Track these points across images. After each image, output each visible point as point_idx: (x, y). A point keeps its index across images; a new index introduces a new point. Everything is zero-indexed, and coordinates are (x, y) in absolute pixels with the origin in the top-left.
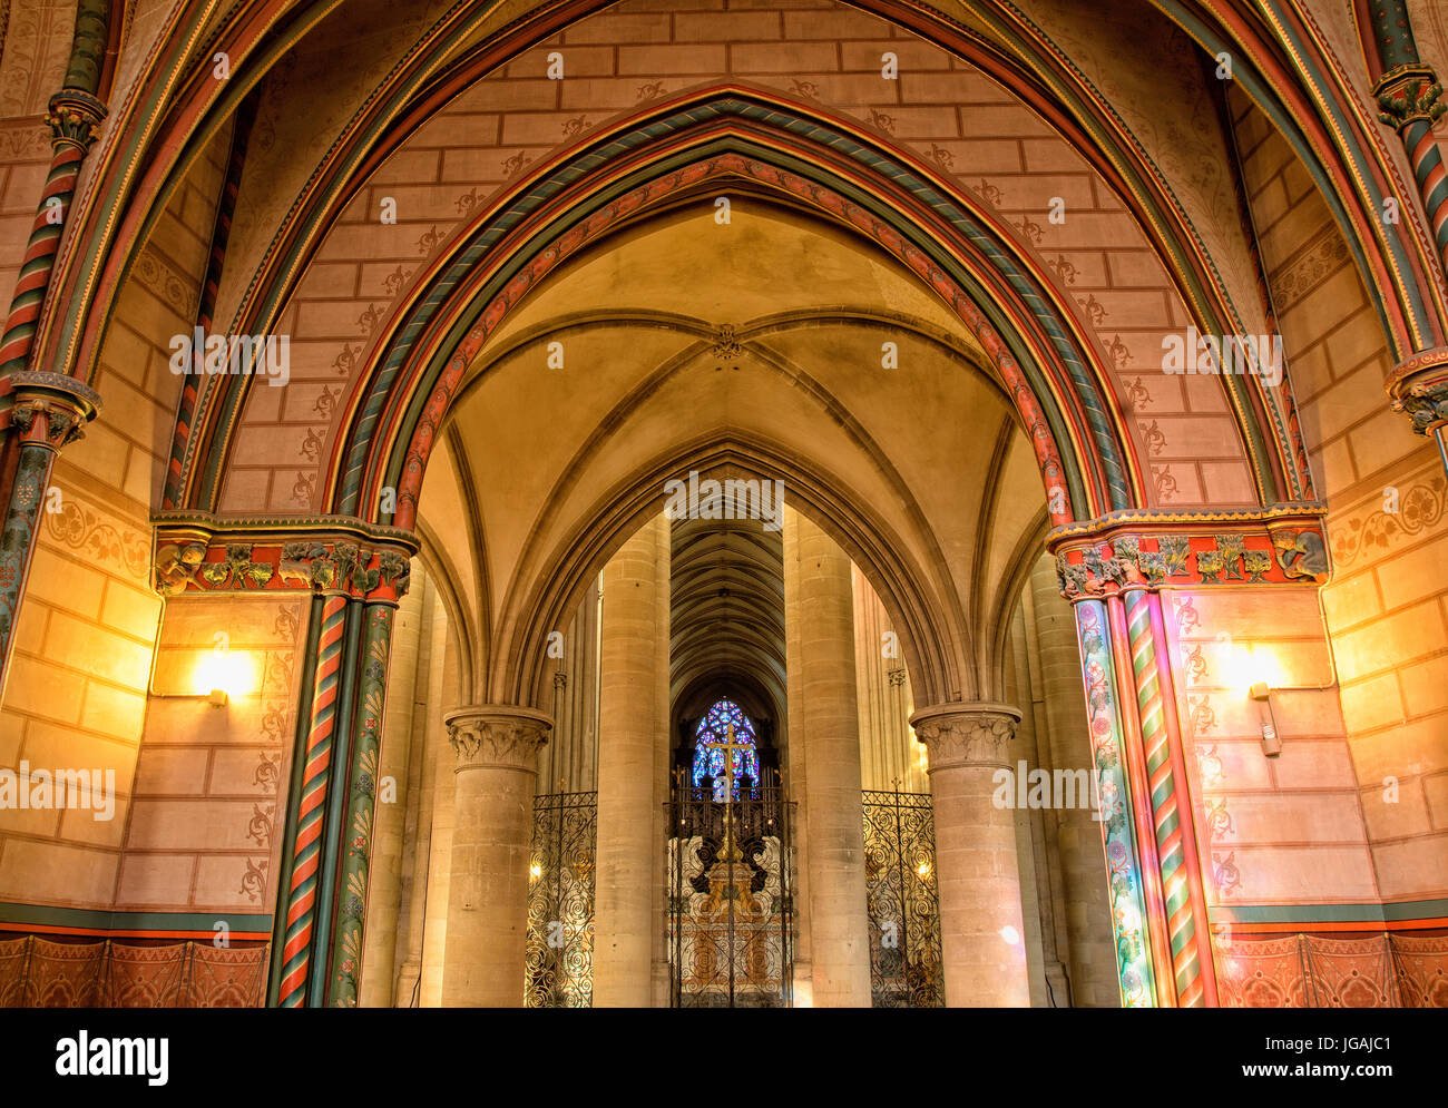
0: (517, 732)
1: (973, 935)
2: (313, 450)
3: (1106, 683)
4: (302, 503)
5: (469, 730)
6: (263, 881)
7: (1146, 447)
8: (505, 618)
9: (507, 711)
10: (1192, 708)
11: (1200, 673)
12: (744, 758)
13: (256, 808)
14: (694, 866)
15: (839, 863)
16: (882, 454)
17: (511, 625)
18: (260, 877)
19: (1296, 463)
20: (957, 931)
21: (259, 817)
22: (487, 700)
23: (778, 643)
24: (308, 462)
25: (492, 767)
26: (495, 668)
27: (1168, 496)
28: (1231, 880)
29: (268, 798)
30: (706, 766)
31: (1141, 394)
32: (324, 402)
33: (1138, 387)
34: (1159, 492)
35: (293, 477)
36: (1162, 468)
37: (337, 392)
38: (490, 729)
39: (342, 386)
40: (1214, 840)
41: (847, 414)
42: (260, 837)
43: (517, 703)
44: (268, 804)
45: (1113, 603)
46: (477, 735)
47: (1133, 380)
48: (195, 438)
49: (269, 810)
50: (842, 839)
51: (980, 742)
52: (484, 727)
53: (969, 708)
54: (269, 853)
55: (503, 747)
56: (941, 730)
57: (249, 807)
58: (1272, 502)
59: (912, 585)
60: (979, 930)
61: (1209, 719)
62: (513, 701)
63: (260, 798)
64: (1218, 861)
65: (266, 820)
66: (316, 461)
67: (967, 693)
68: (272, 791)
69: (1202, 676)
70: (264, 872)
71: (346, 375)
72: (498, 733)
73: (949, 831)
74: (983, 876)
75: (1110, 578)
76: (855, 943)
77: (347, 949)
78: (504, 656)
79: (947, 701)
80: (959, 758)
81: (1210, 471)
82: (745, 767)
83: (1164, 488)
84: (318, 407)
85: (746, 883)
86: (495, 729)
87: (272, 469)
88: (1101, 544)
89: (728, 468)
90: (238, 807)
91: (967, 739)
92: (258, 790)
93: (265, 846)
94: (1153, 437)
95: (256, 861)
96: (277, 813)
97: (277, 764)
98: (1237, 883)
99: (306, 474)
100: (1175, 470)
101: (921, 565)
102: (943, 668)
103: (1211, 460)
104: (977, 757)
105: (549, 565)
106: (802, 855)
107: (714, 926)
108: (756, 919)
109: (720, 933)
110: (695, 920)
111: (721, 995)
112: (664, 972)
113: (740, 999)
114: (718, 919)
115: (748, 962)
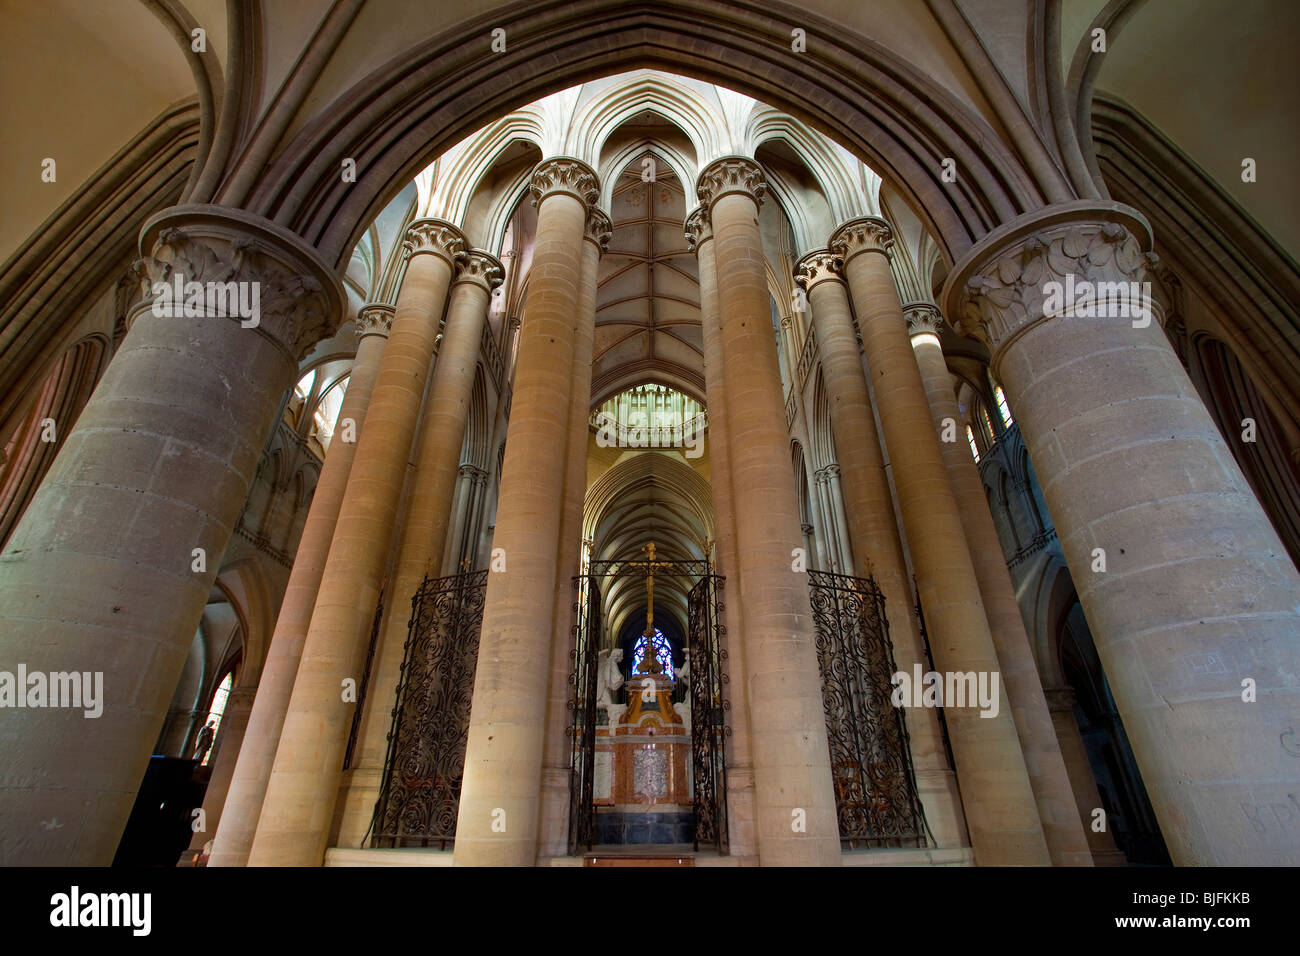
15: (783, 632)
38: (194, 245)
50: (787, 602)
72: (207, 252)
85: (665, 694)
86: (201, 245)
107: (631, 739)
108: (677, 731)
109: (639, 746)
110: (613, 733)
111: (639, 815)
112: (563, 781)
113: (660, 821)
114: (637, 731)
115: (668, 778)
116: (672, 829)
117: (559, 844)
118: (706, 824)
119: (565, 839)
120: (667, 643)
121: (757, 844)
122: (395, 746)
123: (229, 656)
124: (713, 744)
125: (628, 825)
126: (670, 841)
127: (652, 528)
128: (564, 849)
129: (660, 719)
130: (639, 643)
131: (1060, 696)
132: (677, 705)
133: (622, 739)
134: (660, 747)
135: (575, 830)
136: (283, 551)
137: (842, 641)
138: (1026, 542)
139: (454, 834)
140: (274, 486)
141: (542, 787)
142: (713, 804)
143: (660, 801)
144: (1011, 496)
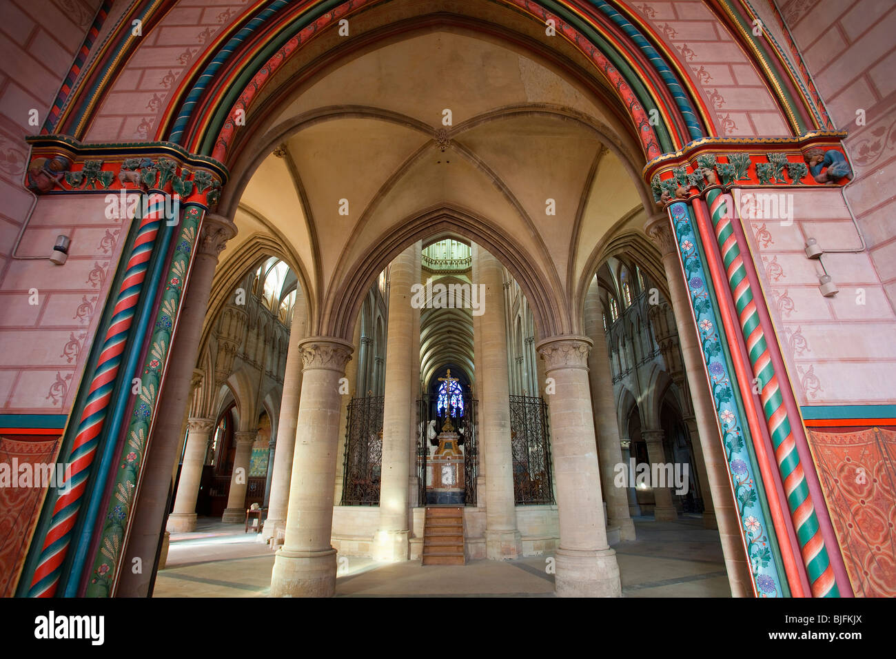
0: (334, 351)
1: (571, 457)
2: (155, 106)
3: (696, 255)
4: (141, 136)
5: (309, 350)
6: (66, 390)
7: (712, 103)
8: (329, 292)
9: (330, 339)
10: (766, 265)
11: (768, 241)
12: (458, 400)
13: (72, 335)
14: (431, 433)
15: (498, 428)
16: (521, 208)
17: (332, 296)
18: (64, 386)
19: (818, 109)
20: (564, 455)
21: (74, 341)
22: (318, 334)
23: (471, 341)
24: (150, 112)
25: (321, 369)
26: (323, 319)
27: (731, 132)
28: (815, 386)
29: (83, 328)
30: (443, 403)
31: (705, 75)
32: (168, 79)
33: (702, 70)
34: (725, 129)
35: (139, 121)
36: (724, 115)
37: (177, 74)
38: (320, 349)
39: (181, 70)
40: (796, 356)
41: (503, 184)
42: (71, 356)
43: (334, 336)
44: (82, 332)
45: (696, 202)
46: (313, 352)
47: (699, 68)
48: (73, 94)
49: (81, 337)
50: (500, 416)
51: (573, 356)
52: (316, 348)
53: (568, 337)
54: (75, 368)
55: (326, 359)
56: (553, 350)
57: (67, 335)
58: (805, 131)
59: (536, 278)
60: (574, 454)
61: (779, 272)
62: (332, 335)
63: (76, 328)
64: (802, 372)
65: (77, 343)
66: (156, 112)
67: (566, 330)
68: (86, 323)
69: (769, 243)
70: (68, 382)
71: (185, 65)
72: (324, 351)
73: (558, 402)
74: (576, 425)
75: (694, 184)
76: (506, 466)
77: (133, 445)
78: (328, 311)
79: (555, 334)
80: (562, 364)
81: (756, 118)
82: (458, 404)
83: (727, 126)
84: (164, 82)
85: (455, 441)
86: (322, 349)
87: (125, 117)
88: (686, 164)
89: (445, 223)
90: (60, 334)
91: (566, 353)
92: (77, 322)
93: (73, 362)
94: (716, 98)
95: (64, 374)
96: (87, 338)
97: (94, 304)
98: (818, 388)
99: (148, 119)
100: (732, 116)
101: (541, 268)
102: (553, 319)
103: (757, 111)
104: (571, 363)
105: (354, 267)
106: (481, 426)
107: (441, 461)
108: (460, 458)
109: (443, 464)
110: (432, 458)
111: (444, 493)
112: (416, 481)
113: (452, 495)
114: (443, 458)
115: (456, 478)
116: (457, 498)
117: (415, 503)
118: (469, 497)
119: (417, 502)
120: (459, 387)
121: (486, 503)
122: (347, 469)
123: (222, 410)
124: (472, 467)
125: (439, 497)
126: (457, 503)
127: (449, 320)
128: (417, 505)
129: (453, 453)
130: (442, 387)
131: (656, 434)
132: (460, 446)
133: (436, 461)
134: (452, 464)
135: (421, 498)
136: (255, 361)
137: (526, 425)
138: (646, 355)
139: (379, 500)
140: (248, 327)
141: (409, 484)
142: (472, 489)
143: (453, 487)
144: (642, 329)
